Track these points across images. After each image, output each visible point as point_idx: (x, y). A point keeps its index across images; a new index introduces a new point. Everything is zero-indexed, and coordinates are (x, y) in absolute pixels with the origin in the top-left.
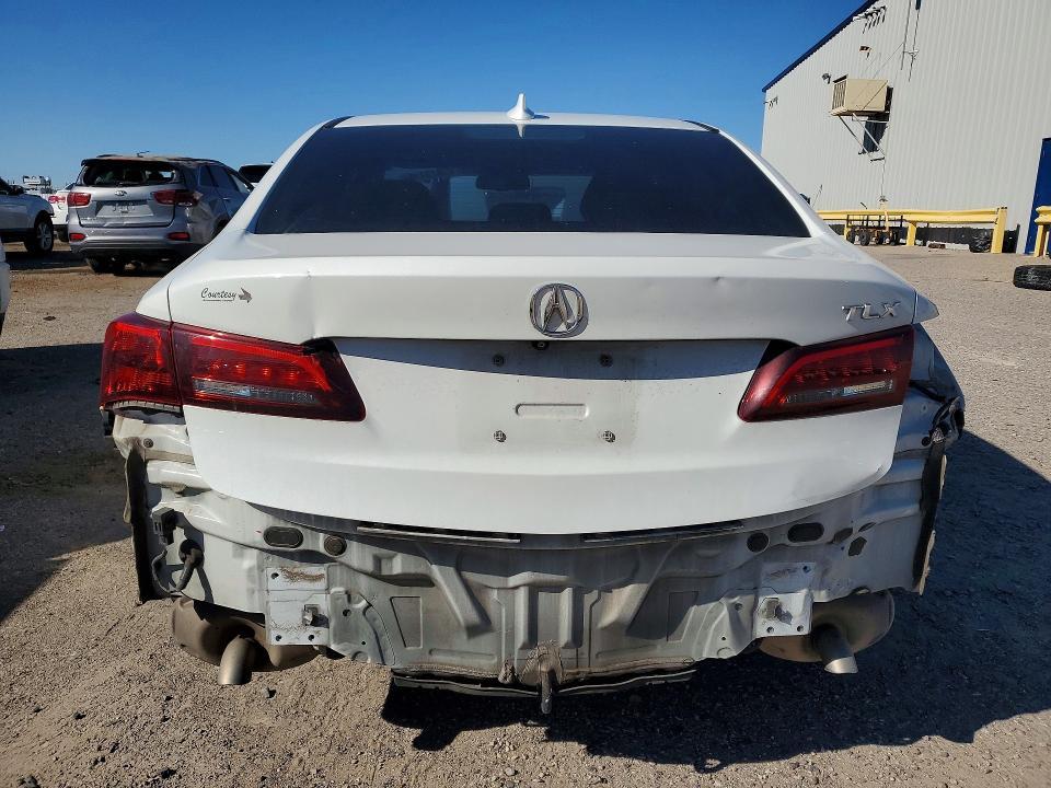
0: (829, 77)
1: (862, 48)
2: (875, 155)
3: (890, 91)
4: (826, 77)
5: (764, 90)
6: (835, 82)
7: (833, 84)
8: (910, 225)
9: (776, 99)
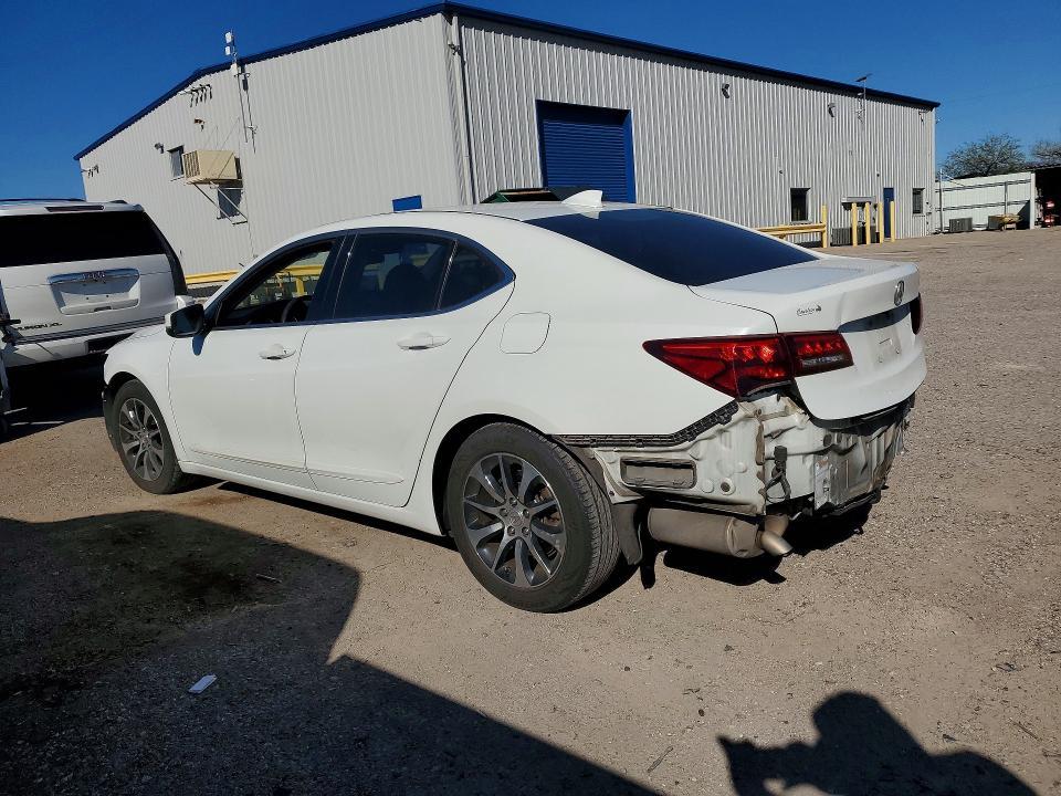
0: (162, 147)
1: (196, 121)
2: (236, 219)
3: (237, 161)
4: (159, 147)
5: (78, 158)
6: (171, 151)
7: (167, 154)
8: (297, 280)
9: (96, 168)
